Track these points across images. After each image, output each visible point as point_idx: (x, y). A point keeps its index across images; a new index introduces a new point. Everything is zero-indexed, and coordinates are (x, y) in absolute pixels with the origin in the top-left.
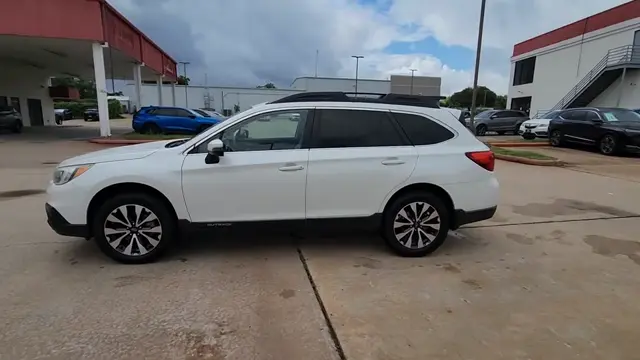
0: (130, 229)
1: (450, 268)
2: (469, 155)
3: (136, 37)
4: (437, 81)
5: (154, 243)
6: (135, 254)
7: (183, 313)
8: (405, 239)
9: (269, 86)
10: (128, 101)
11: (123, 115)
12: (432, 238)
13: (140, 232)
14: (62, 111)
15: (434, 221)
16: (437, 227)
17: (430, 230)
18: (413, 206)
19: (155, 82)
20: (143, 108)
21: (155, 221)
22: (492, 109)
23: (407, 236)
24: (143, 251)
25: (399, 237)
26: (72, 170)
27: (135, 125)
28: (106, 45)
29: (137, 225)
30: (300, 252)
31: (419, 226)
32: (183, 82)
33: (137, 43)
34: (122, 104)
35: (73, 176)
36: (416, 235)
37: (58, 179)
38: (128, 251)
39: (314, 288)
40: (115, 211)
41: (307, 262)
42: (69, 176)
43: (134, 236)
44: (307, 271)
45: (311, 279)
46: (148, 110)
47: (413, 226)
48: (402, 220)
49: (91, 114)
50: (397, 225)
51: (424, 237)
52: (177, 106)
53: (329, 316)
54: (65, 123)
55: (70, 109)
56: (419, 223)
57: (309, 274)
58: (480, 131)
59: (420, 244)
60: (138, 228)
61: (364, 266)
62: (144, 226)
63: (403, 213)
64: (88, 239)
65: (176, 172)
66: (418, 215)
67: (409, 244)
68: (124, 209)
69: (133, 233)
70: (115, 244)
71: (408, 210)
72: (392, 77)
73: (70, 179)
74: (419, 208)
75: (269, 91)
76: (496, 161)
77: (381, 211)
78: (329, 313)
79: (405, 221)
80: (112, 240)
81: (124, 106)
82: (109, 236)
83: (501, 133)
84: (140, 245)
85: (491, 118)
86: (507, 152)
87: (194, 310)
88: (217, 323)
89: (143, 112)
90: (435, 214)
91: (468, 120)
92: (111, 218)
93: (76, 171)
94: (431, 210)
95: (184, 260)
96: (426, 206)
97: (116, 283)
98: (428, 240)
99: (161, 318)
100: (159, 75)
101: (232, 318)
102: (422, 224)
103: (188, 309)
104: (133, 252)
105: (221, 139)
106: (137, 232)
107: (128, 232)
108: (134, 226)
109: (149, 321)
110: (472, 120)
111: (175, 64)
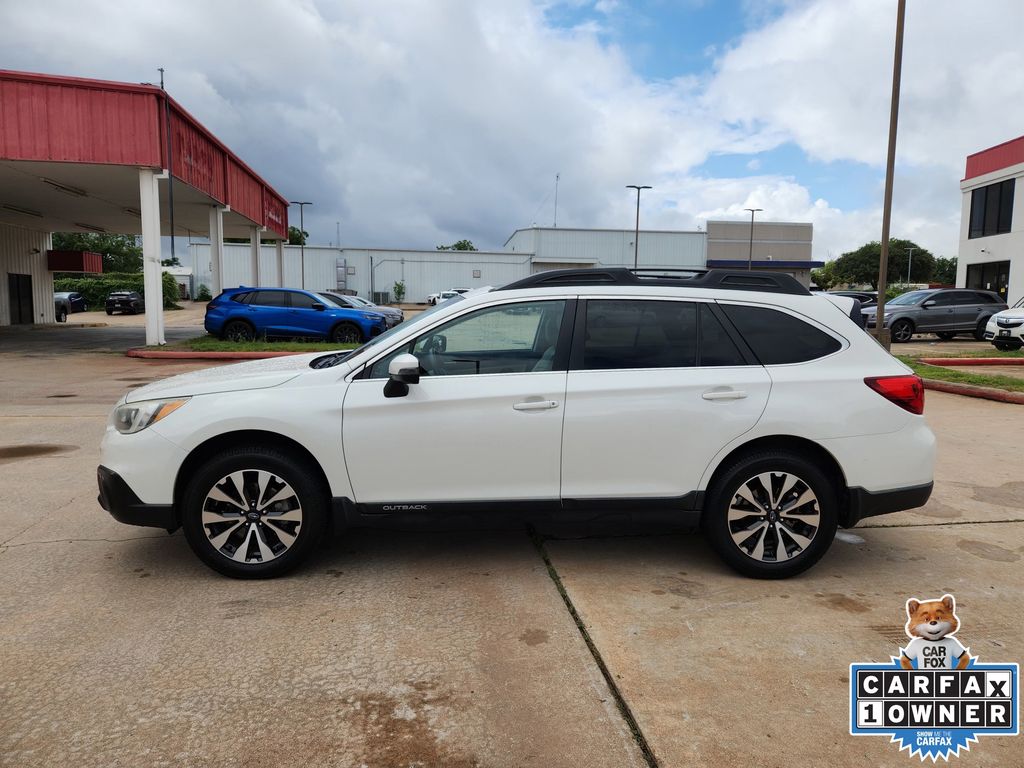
0: (246, 514)
1: (840, 602)
2: (871, 382)
3: (218, 157)
4: (806, 230)
5: (288, 540)
6: (254, 561)
7: (350, 665)
8: (751, 543)
9: (462, 247)
10: (191, 277)
11: (179, 304)
12: (804, 542)
13: (264, 519)
14: (65, 295)
15: (808, 509)
16: (813, 520)
17: (800, 527)
18: (765, 479)
19: (248, 241)
20: (225, 291)
21: (291, 500)
22: (924, 287)
23: (755, 538)
24: (267, 554)
25: (739, 538)
26: (152, 407)
27: (208, 322)
28: (166, 174)
29: (259, 507)
30: (548, 563)
31: (778, 518)
32: (297, 239)
33: (218, 168)
34: (179, 281)
35: (154, 418)
36: (771, 535)
37: (126, 423)
38: (240, 555)
39: (582, 628)
40: (223, 481)
41: (564, 583)
42: (146, 419)
43: (253, 527)
44: (565, 597)
45: (573, 612)
46: (236, 295)
47: (767, 518)
48: (743, 505)
49: (121, 302)
50: (734, 515)
51: (788, 541)
52: (288, 285)
53: (615, 679)
54: (73, 319)
55: (82, 291)
56: (777, 512)
57: (569, 604)
58: (896, 333)
59: (782, 554)
60: (261, 513)
61: (672, 592)
62: (271, 509)
63: (744, 491)
64: (170, 531)
65: (332, 412)
66: (776, 496)
67: (758, 553)
68: (238, 478)
69: (250, 521)
70: (219, 542)
71: (755, 486)
72: (711, 225)
73: (150, 423)
74: (777, 483)
75: (465, 257)
76: (928, 394)
77: (703, 487)
78: (613, 674)
79: (751, 507)
80: (214, 535)
81: (183, 286)
82: (209, 526)
83: (946, 337)
84: (262, 545)
85: (924, 307)
86: (957, 376)
87: (368, 661)
88: (411, 684)
89: (226, 298)
90: (809, 496)
91: (870, 311)
92: (215, 494)
93: (159, 409)
94: (799, 488)
95: (338, 574)
96: (791, 481)
97: (224, 611)
98: (797, 547)
99: (314, 671)
100: (254, 227)
101: (439, 678)
102: (783, 514)
103: (357, 660)
104: (249, 556)
105: (411, 352)
106: (257, 521)
107: (242, 520)
108: (253, 509)
109: (292, 677)
110: (881, 311)
111: (285, 205)
